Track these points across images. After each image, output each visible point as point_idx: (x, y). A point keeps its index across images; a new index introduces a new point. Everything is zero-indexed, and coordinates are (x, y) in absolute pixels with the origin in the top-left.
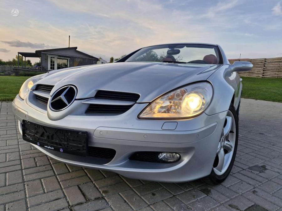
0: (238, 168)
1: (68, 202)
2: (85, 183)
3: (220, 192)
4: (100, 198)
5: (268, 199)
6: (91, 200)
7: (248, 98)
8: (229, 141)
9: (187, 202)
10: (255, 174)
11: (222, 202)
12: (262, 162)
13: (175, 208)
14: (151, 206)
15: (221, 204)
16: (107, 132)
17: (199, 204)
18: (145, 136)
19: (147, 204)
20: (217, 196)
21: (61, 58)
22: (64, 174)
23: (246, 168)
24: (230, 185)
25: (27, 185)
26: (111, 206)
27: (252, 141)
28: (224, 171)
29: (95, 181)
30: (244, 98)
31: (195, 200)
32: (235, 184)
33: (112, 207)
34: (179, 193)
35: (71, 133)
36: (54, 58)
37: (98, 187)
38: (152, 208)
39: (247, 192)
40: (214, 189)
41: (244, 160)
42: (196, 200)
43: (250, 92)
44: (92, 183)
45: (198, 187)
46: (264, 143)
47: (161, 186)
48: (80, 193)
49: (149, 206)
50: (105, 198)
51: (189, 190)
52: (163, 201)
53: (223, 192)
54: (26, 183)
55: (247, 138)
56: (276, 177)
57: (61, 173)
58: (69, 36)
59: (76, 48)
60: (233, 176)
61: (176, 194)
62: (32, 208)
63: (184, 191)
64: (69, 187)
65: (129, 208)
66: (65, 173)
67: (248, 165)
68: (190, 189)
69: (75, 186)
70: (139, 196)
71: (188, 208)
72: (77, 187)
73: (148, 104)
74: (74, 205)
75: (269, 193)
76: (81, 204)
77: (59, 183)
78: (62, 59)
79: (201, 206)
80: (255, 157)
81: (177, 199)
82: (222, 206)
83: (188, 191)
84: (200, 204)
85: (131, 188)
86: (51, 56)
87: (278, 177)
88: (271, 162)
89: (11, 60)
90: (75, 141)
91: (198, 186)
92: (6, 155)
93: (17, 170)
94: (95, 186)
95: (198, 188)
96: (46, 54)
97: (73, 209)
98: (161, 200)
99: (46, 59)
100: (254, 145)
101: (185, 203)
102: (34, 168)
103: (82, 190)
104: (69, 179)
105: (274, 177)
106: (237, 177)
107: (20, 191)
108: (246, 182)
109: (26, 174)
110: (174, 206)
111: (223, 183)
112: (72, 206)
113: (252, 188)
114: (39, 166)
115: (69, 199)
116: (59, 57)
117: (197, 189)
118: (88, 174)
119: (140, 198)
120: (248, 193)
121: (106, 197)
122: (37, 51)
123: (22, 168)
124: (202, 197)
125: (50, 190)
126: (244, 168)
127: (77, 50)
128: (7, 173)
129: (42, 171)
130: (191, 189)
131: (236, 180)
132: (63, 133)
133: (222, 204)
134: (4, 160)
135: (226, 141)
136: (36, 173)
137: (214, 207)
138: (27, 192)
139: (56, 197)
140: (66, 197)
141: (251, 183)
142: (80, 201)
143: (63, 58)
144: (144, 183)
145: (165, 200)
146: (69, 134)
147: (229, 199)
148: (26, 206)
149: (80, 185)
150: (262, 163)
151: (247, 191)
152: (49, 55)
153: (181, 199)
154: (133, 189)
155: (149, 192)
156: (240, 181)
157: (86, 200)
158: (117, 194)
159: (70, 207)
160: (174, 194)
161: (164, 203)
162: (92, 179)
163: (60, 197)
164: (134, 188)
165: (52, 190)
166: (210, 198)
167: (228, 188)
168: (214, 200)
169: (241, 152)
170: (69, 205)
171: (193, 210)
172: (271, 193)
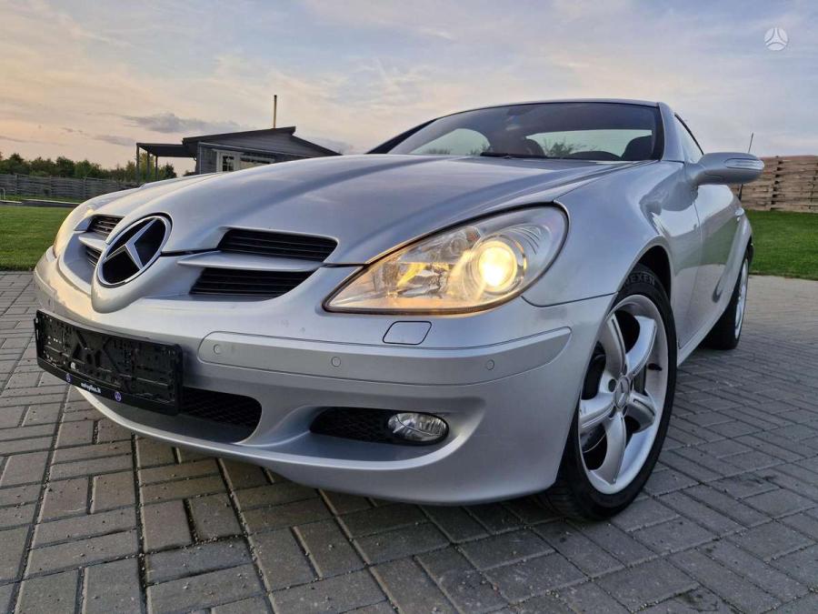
0: (685, 479)
1: (141, 543)
2: (208, 495)
3: (598, 545)
4: (234, 536)
5: (751, 575)
6: (207, 540)
7: (798, 277)
8: (645, 394)
9: (486, 566)
10: (733, 498)
11: (595, 572)
12: (772, 465)
13: (441, 579)
14: (373, 570)
15: (590, 581)
16: (233, 346)
17: (519, 575)
18: (336, 363)
19: (364, 562)
20: (585, 555)
21: (250, 157)
22: (159, 466)
23: (710, 480)
24: (639, 527)
25: (50, 490)
26: (256, 559)
27: (759, 403)
28: (622, 482)
29: (237, 489)
30: (786, 276)
31: (512, 562)
32: (657, 524)
33: (259, 563)
34: (469, 539)
35: (140, 349)
36: (232, 158)
37: (239, 508)
38: (372, 576)
39: (688, 549)
40: (585, 536)
41: (715, 457)
42: (516, 561)
43: (805, 259)
44: (225, 497)
45: (536, 526)
46: (800, 409)
47: (425, 515)
48: (184, 518)
49: (367, 567)
50: (249, 538)
51: (503, 531)
52: (414, 556)
53: (610, 546)
54: (48, 485)
55: (750, 392)
56: (801, 512)
57: (151, 464)
58: (275, 96)
59: (292, 130)
60: (659, 501)
61: (459, 542)
62: (40, 550)
63: (489, 533)
64: (161, 501)
65: (308, 569)
66: (164, 465)
67: (721, 471)
68: (509, 529)
69: (176, 499)
70: (348, 539)
71: (481, 584)
72: (181, 504)
73: (359, 268)
74: (153, 550)
75: (761, 559)
76: (176, 548)
77: (137, 489)
78: (253, 161)
79: (524, 580)
80: (755, 450)
81: (459, 557)
82: (592, 585)
83: (501, 534)
84: (523, 573)
85: (332, 514)
86: (225, 153)
87: (808, 512)
88: (801, 467)
89: (124, 166)
90: (151, 370)
91: (537, 523)
92: (25, 411)
93: (37, 451)
94: (233, 504)
95: (534, 529)
96: (211, 148)
97: (147, 561)
98: (409, 554)
99: (210, 163)
100: (763, 416)
101: (478, 568)
102: (84, 447)
103: (192, 512)
104: (167, 482)
105: (796, 511)
106: (673, 504)
107: (25, 504)
108: (696, 521)
109: (60, 460)
110: (439, 574)
111: (618, 520)
112: (149, 553)
113: (710, 539)
114: (101, 443)
115: (148, 534)
116: (246, 157)
117: (532, 531)
118: (225, 470)
119: (348, 545)
120: (691, 552)
121: (251, 535)
122: (186, 141)
123: (53, 445)
124: (539, 554)
125: (106, 506)
126: (703, 481)
127: (294, 135)
128: (10, 458)
129: (104, 457)
130: (513, 529)
131: (666, 513)
132: (121, 348)
133: (595, 578)
134: (15, 423)
135: (633, 391)
136: (87, 459)
137: (567, 585)
138: (43, 507)
139: (113, 526)
140: (141, 529)
141: (711, 524)
142: (174, 542)
143: (256, 158)
144: (375, 505)
145: (421, 555)
146: (136, 350)
147: (620, 567)
148: (26, 544)
149: (192, 498)
150: (769, 468)
151: (688, 546)
152: (218, 151)
153: (468, 557)
154: (339, 519)
155: (381, 531)
156: (678, 516)
157: (193, 539)
158: (287, 530)
159: (141, 555)
160: (454, 541)
161: (413, 564)
162: (230, 484)
163: (122, 527)
164: (341, 516)
165: (110, 507)
166: (563, 558)
167: (631, 535)
168: (572, 567)
169: (714, 432)
170: (141, 550)
171: (495, 588)
172: (768, 559)
